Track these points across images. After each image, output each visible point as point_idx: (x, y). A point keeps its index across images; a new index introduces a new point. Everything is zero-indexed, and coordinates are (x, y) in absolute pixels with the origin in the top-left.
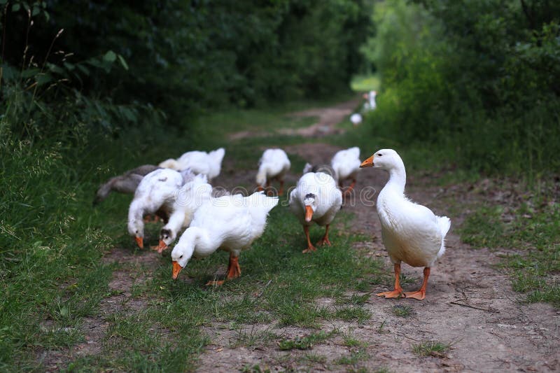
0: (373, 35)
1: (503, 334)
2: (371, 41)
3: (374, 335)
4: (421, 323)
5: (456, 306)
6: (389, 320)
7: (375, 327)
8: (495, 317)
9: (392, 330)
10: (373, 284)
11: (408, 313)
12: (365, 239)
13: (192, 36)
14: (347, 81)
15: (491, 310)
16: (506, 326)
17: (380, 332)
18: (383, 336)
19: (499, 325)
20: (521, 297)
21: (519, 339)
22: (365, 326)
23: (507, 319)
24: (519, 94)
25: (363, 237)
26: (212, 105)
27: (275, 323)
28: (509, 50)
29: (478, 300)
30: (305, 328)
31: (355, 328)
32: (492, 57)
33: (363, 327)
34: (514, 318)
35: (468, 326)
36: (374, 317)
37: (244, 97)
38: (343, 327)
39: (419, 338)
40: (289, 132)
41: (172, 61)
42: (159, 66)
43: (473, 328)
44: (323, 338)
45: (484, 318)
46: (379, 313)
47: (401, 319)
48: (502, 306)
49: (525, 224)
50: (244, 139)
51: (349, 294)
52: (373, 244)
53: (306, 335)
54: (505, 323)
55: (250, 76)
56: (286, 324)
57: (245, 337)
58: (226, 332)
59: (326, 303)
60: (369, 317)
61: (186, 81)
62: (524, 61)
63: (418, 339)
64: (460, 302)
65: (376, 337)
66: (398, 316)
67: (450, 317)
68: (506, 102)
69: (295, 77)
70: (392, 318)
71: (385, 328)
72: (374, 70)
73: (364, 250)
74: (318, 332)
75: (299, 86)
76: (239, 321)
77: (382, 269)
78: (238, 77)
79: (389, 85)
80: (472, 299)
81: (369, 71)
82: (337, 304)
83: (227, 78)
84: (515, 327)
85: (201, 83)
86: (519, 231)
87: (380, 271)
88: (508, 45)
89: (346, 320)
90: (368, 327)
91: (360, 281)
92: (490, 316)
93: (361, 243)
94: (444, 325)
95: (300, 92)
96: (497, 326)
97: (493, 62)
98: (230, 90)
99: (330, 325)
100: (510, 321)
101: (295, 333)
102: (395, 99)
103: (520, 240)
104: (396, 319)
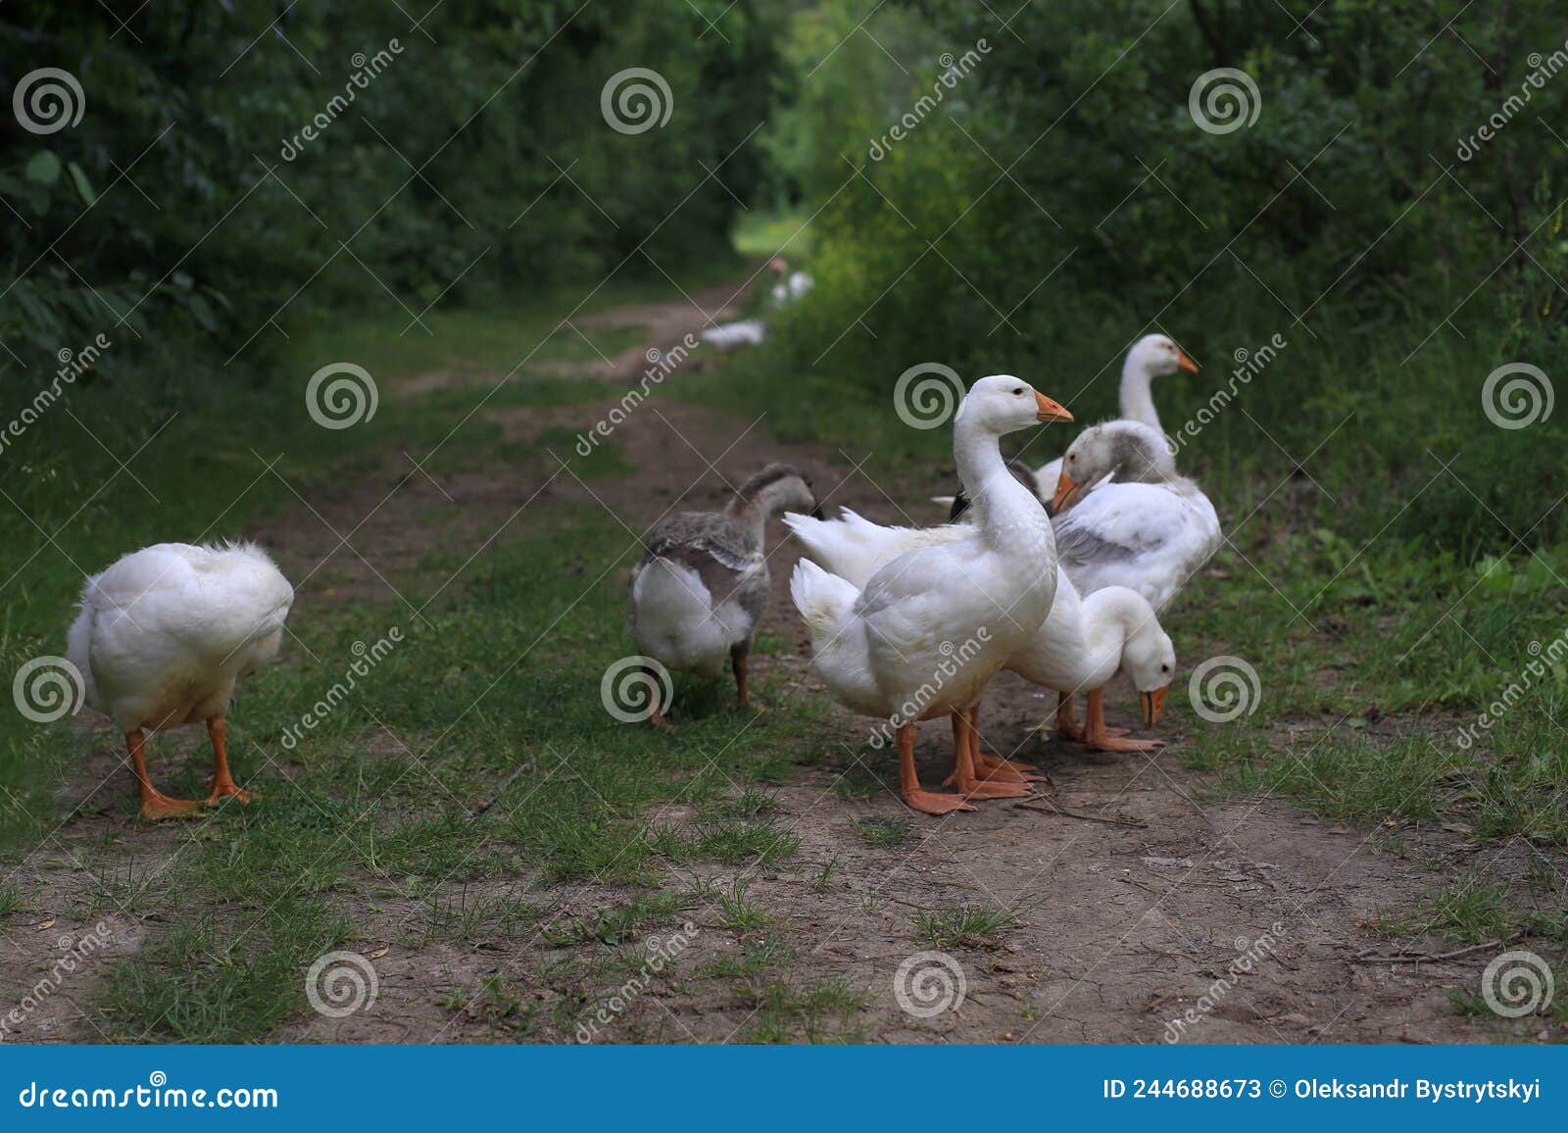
0: (788, 101)
1: (1155, 883)
2: (785, 119)
3: (807, 899)
4: (935, 862)
5: (1027, 813)
6: (845, 858)
7: (807, 876)
8: (1135, 838)
9: (857, 884)
10: (800, 763)
11: (898, 838)
12: (776, 647)
13: (283, 108)
14: (722, 229)
15: (1122, 823)
16: (1165, 861)
17: (821, 890)
18: (830, 899)
19: (1146, 859)
20: (1204, 786)
21: (1200, 895)
22: (780, 876)
23: (1168, 844)
24: (1185, 245)
25: (772, 640)
26: (347, 300)
27: (534, 876)
28: (1156, 128)
29: (1089, 797)
30: (615, 886)
31: (752, 880)
32: (1114, 149)
33: (775, 879)
34: (1186, 841)
35: (1060, 864)
36: (805, 851)
37: (437, 276)
38: (722, 880)
39: (929, 901)
40: (564, 370)
41: (227, 180)
42: (193, 196)
43: (1077, 868)
44: (668, 912)
45: (1105, 842)
46: (819, 840)
47: (877, 853)
48: (1154, 810)
49: (1212, 592)
50: (438, 392)
51: (736, 792)
52: (800, 659)
53: (619, 906)
54: (1163, 855)
55: (449, 220)
56: (563, 877)
57: (449, 917)
58: (397, 906)
59: (672, 817)
60: (792, 852)
61: (270, 235)
62: (1197, 156)
63: (928, 905)
64: (1038, 804)
65: (811, 902)
66: (871, 846)
67: (1013, 844)
68: (1151, 270)
69: (577, 221)
70: (855, 850)
71: (836, 879)
72: (795, 198)
73: (775, 675)
74: (651, 895)
75: (587, 243)
76: (432, 875)
77: (824, 724)
78: (414, 224)
79: (832, 232)
80: (1072, 796)
81: (782, 200)
82: (702, 819)
83: (383, 223)
84: (1190, 863)
85: (314, 240)
86: (1198, 613)
87: (818, 730)
88: (1152, 116)
89: (727, 861)
90: (790, 877)
91: (763, 757)
92: (1121, 840)
93: (767, 657)
94: (997, 864)
95: (592, 260)
96: (1141, 863)
97: (1116, 161)
98: (396, 259)
99: (684, 877)
100: (1176, 848)
101: (590, 902)
102: (853, 269)
103: (1200, 636)
104: (865, 853)
